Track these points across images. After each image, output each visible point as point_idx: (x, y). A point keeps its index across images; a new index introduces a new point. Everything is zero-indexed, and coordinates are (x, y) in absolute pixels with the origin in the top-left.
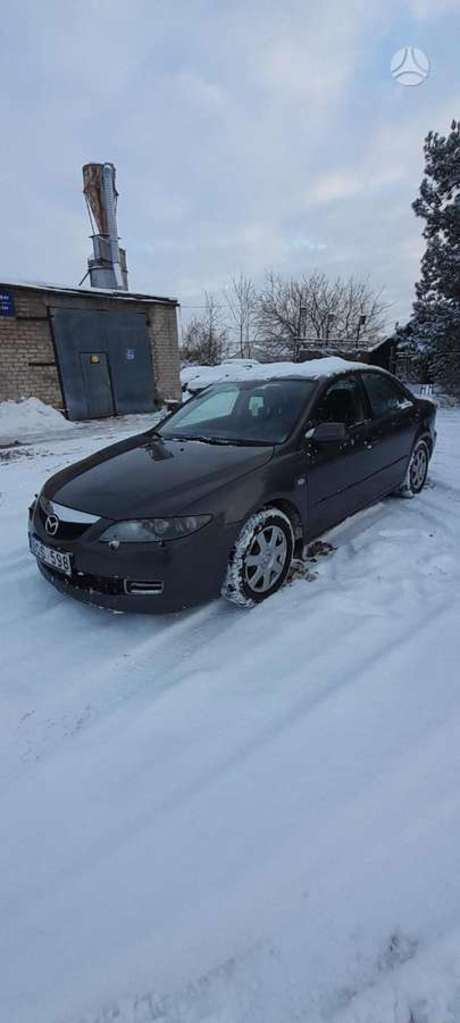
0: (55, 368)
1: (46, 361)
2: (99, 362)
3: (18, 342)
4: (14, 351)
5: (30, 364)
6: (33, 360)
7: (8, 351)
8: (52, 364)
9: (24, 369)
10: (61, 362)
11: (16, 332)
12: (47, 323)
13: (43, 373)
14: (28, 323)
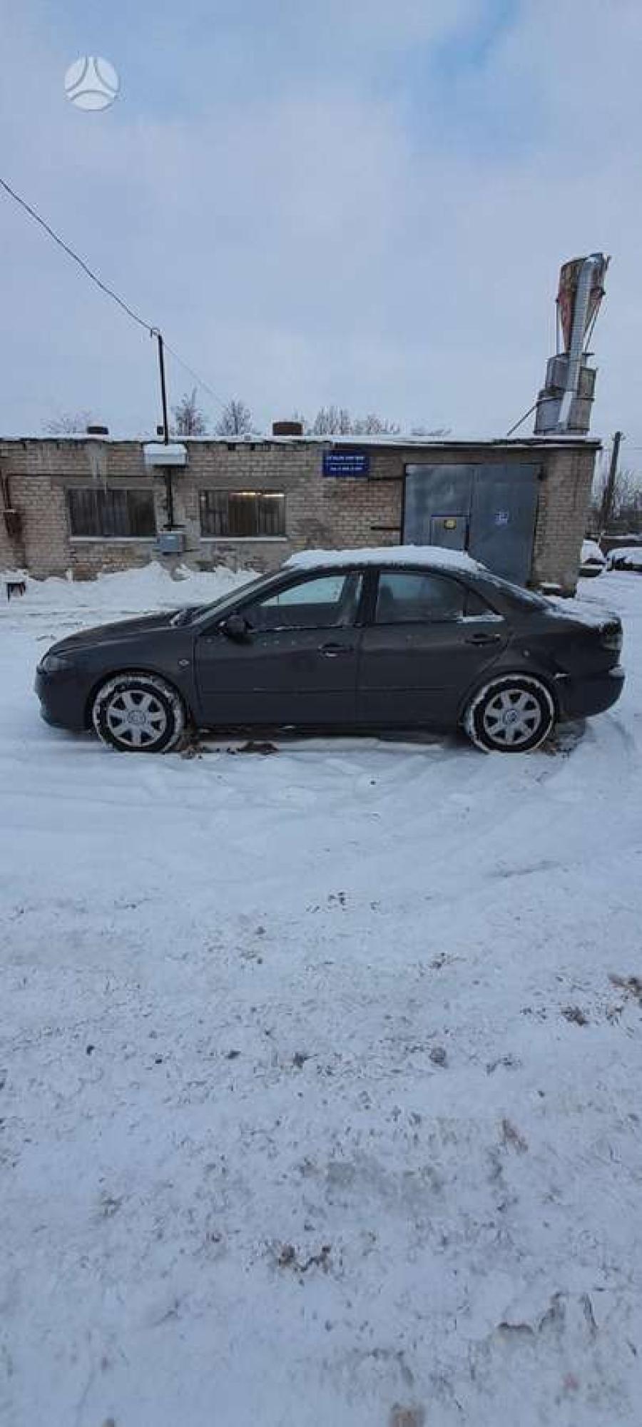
0: (398, 533)
1: (391, 525)
2: (454, 528)
3: (365, 504)
4: (358, 513)
5: (373, 528)
6: (377, 524)
7: (353, 514)
8: (396, 529)
9: (364, 533)
10: (406, 528)
11: (365, 494)
12: (400, 483)
13: (384, 538)
14: (380, 483)
